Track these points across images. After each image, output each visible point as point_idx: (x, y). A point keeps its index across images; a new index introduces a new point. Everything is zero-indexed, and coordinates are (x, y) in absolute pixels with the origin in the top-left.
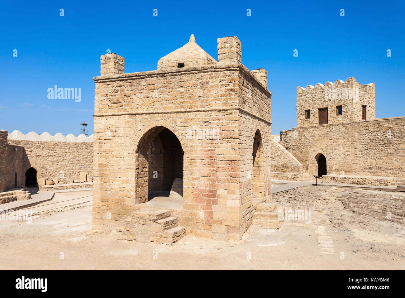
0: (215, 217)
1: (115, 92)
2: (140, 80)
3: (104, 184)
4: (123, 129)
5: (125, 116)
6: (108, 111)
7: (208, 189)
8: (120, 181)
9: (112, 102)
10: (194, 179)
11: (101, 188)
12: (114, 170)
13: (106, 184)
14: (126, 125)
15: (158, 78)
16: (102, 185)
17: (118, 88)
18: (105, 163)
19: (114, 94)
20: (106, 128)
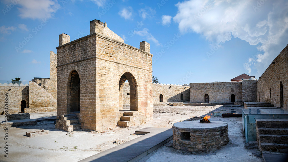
0: (147, 112)
1: (108, 47)
2: (121, 46)
3: (103, 102)
4: (112, 70)
5: (114, 63)
6: (104, 57)
7: (145, 101)
8: (111, 99)
9: (106, 52)
10: (141, 97)
11: (101, 104)
12: (108, 93)
13: (104, 102)
14: (114, 68)
15: (128, 49)
16: (102, 102)
17: (109, 45)
18: (103, 89)
19: (107, 48)
20: (103, 67)
